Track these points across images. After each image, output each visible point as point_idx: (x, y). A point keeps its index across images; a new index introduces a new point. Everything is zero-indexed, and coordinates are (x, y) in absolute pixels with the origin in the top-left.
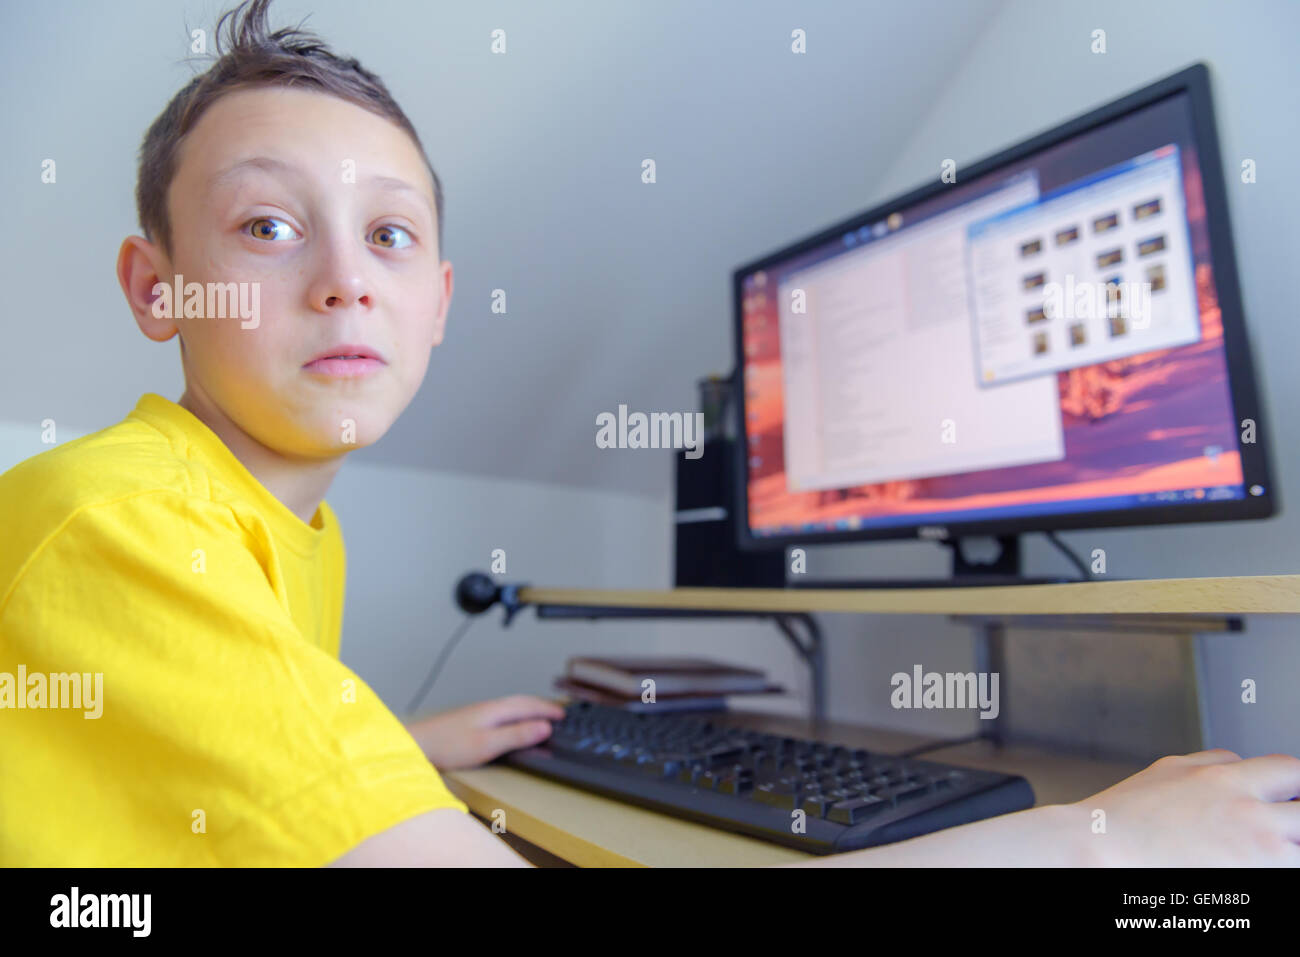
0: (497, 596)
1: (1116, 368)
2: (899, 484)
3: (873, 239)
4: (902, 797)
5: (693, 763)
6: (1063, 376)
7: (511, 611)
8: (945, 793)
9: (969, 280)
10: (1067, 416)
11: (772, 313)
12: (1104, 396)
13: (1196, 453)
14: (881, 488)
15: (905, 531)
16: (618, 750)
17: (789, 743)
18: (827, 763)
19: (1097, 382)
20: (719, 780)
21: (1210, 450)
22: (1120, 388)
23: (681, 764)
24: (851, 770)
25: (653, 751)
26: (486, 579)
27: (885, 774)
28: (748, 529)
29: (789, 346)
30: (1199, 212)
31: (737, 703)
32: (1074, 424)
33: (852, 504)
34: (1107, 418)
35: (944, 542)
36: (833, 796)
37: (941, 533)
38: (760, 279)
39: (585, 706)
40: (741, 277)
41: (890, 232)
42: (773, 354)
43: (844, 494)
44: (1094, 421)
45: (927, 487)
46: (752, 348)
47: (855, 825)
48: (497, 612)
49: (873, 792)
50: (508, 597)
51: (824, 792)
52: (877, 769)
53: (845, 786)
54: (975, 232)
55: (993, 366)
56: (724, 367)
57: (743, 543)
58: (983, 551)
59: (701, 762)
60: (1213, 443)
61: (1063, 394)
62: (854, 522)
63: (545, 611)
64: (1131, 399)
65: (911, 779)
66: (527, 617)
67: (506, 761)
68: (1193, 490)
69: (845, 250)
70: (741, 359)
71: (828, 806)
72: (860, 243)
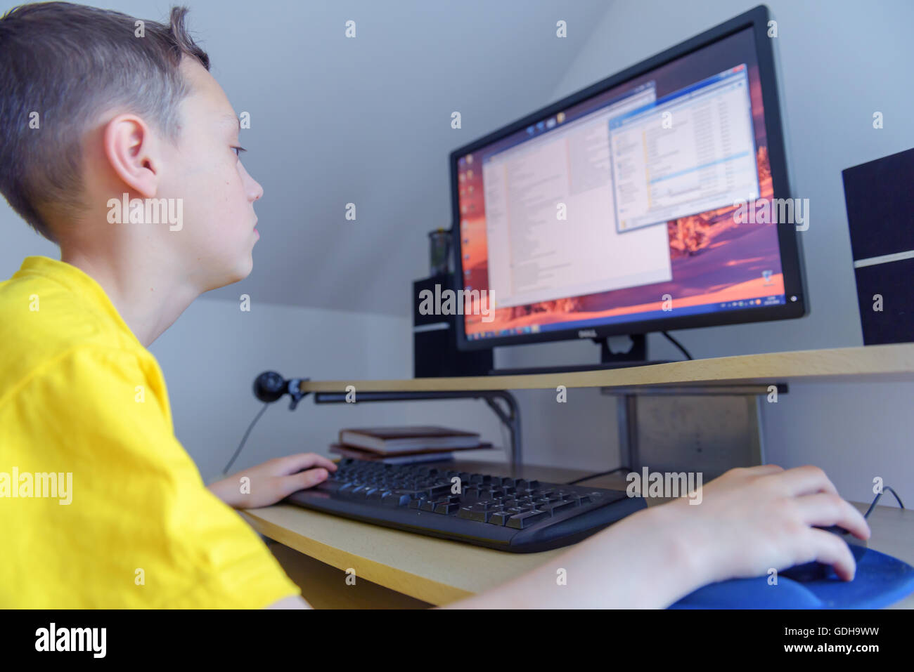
0: (285, 388)
1: (706, 218)
2: (566, 300)
3: (547, 130)
4: (557, 509)
5: (420, 495)
6: (672, 224)
7: (295, 400)
8: (587, 505)
9: (611, 158)
10: (673, 251)
11: (479, 184)
12: (699, 237)
13: (758, 275)
14: (553, 304)
15: (569, 334)
16: (369, 490)
17: (487, 479)
18: (510, 491)
19: (694, 227)
20: (436, 505)
21: (765, 273)
22: (709, 232)
23: (412, 496)
24: (527, 494)
25: (393, 489)
26: (277, 377)
27: (548, 495)
28: (465, 336)
29: (489, 206)
30: (760, 110)
31: (458, 456)
32: (679, 257)
33: (534, 316)
34: (699, 252)
35: (596, 340)
36: (511, 511)
37: (593, 334)
38: (470, 159)
39: (350, 461)
40: (456, 157)
41: (558, 125)
42: (479, 212)
43: (529, 309)
44: (692, 254)
45: (584, 302)
46: (464, 209)
47: (524, 529)
48: (286, 399)
49: (538, 507)
50: (293, 388)
51: (505, 509)
52: (543, 493)
53: (520, 504)
54: (614, 125)
55: (626, 218)
56: (446, 223)
57: (461, 345)
58: (622, 345)
59: (426, 494)
60: (767, 269)
61: (672, 237)
62: (535, 329)
63: (322, 397)
64: (715, 239)
65: (565, 498)
66: (307, 402)
67: (287, 502)
68: (754, 299)
69: (528, 138)
70: (457, 216)
71: (507, 518)
72: (538, 133)
